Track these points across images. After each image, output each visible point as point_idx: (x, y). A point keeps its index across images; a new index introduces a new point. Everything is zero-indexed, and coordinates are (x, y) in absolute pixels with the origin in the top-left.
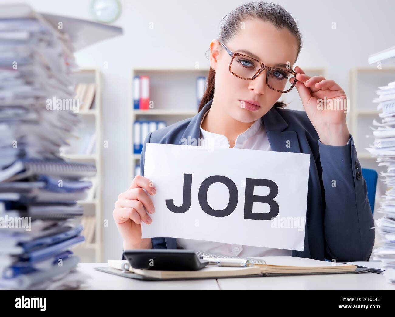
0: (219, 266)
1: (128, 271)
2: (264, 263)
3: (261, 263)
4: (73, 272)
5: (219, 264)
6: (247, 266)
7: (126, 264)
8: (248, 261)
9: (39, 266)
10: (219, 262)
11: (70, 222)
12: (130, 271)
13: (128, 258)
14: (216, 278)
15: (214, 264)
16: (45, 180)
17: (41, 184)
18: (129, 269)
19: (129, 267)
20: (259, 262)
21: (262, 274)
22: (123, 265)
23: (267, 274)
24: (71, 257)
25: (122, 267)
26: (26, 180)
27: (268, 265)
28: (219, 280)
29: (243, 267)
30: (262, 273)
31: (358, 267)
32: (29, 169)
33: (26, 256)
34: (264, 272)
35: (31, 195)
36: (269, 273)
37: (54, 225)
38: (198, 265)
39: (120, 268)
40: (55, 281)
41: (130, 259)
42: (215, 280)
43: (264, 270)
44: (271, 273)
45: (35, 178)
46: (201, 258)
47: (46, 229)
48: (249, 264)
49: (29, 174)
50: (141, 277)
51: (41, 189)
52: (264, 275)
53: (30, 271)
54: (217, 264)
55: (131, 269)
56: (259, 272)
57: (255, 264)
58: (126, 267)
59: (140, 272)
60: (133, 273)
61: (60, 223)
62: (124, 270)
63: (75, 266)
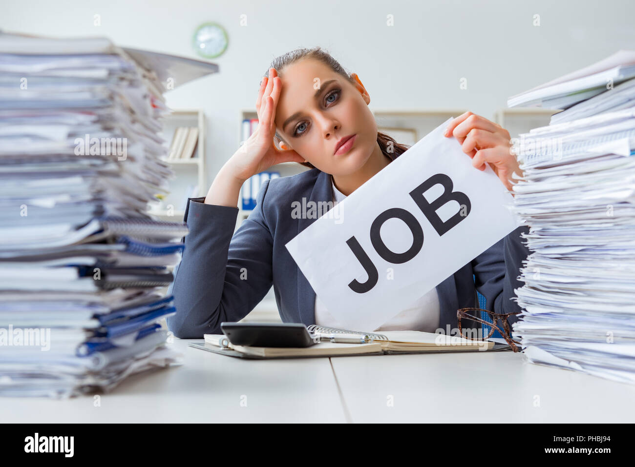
0: (333, 342)
1: (227, 347)
2: (386, 339)
3: (382, 339)
4: (160, 348)
5: (333, 340)
6: (365, 343)
7: (224, 339)
8: (367, 336)
9: (119, 342)
10: (333, 338)
11: (158, 290)
12: (230, 348)
13: (226, 332)
14: (329, 357)
15: (326, 340)
16: (127, 242)
17: (121, 247)
18: (228, 345)
19: (228, 343)
20: (380, 338)
21: (383, 352)
22: (222, 340)
23: (389, 352)
24: (159, 331)
25: (220, 343)
26: (104, 242)
27: (390, 342)
28: (332, 359)
29: (361, 343)
30: (383, 350)
31: (496, 344)
32: (107, 229)
33: (103, 330)
34: (386, 349)
35: (109, 259)
36: (391, 351)
37: (139, 294)
38: (309, 341)
39: (218, 344)
40: (138, 360)
41: (229, 334)
42: (328, 359)
43: (386, 346)
44: (394, 351)
45: (114, 240)
46: (312, 333)
47: (129, 298)
48: (368, 340)
49: (106, 234)
50: (241, 355)
51: (120, 251)
52: (385, 353)
53: (108, 348)
54: (331, 340)
55: (230, 345)
56: (379, 350)
57: (376, 340)
58: (225, 343)
59: (240, 349)
60: (233, 350)
61: (146, 291)
62: (221, 346)
63: (164, 342)
